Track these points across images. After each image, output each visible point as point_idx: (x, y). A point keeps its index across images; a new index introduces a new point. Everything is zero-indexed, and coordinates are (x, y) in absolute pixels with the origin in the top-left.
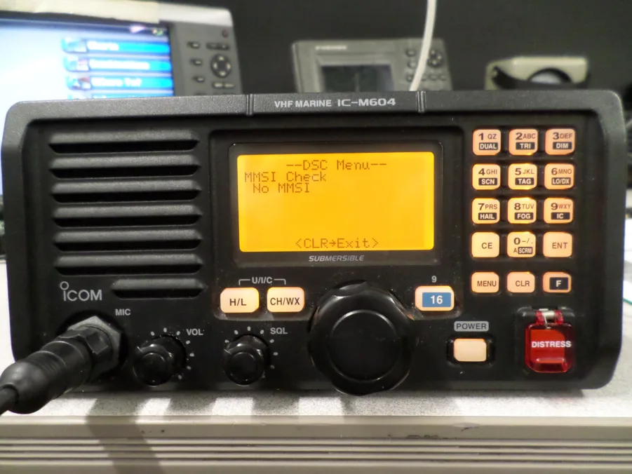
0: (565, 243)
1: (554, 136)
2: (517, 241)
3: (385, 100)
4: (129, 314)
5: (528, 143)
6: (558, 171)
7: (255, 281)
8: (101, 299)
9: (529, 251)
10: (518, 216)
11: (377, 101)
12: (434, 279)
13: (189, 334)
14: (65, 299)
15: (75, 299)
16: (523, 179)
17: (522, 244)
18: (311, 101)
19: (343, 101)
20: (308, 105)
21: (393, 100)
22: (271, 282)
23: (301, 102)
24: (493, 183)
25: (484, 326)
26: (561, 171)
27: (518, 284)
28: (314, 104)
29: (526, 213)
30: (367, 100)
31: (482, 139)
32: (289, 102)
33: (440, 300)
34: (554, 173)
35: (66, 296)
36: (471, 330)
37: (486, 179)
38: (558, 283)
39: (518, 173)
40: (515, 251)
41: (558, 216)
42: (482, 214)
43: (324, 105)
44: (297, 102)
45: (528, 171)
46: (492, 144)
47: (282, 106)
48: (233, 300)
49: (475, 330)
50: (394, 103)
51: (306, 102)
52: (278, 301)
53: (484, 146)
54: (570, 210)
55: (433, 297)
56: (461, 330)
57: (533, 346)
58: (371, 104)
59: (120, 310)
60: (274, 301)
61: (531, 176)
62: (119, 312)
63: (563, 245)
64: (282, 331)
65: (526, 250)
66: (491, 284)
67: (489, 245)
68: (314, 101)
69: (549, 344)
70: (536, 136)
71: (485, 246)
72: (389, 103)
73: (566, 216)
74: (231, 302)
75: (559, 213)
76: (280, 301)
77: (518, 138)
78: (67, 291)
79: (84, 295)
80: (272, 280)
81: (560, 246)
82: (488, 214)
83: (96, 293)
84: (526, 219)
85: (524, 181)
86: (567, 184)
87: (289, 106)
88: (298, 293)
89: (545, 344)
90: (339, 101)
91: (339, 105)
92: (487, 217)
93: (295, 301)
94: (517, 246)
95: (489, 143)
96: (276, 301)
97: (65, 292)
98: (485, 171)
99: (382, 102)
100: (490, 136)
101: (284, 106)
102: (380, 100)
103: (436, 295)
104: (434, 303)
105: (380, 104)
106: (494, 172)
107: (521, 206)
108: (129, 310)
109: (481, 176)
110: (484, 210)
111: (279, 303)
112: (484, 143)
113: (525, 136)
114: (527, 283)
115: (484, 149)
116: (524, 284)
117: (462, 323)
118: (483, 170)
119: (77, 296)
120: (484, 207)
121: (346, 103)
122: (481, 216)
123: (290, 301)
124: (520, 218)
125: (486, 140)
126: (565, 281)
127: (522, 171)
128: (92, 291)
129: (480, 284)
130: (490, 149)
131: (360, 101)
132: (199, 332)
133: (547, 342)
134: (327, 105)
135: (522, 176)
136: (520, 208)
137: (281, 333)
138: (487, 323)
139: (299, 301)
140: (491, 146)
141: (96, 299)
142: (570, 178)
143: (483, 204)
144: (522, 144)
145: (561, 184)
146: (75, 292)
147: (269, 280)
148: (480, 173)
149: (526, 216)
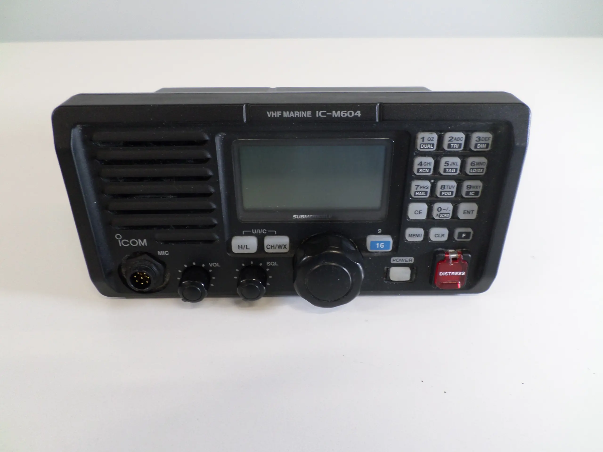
0: (473, 211)
1: (477, 139)
2: (439, 209)
3: (353, 112)
4: (168, 254)
5: (457, 144)
6: (475, 163)
7: (254, 232)
8: (146, 245)
9: (447, 215)
10: (443, 193)
11: (347, 113)
12: (380, 231)
13: (211, 266)
14: (120, 245)
15: (128, 245)
16: (449, 168)
17: (442, 211)
18: (296, 112)
19: (321, 112)
20: (293, 115)
21: (359, 112)
22: (266, 233)
23: (288, 112)
24: (428, 171)
25: (411, 260)
26: (478, 164)
27: (436, 236)
28: (298, 115)
29: (448, 192)
30: (339, 112)
31: (423, 141)
32: (278, 112)
33: (382, 245)
34: (473, 165)
35: (121, 243)
36: (402, 262)
37: (422, 169)
38: (464, 235)
39: (446, 165)
40: (437, 215)
41: (471, 193)
42: (417, 192)
43: (305, 116)
44: (284, 112)
45: (454, 164)
46: (430, 144)
47: (273, 116)
48: (240, 246)
49: (404, 262)
50: (359, 115)
51: (292, 112)
52: (272, 247)
53: (424, 146)
54: (480, 190)
55: (378, 244)
56: (395, 262)
57: (440, 275)
58: (342, 116)
59: (161, 252)
60: (268, 247)
61: (456, 167)
62: (160, 253)
63: (471, 212)
64: (275, 264)
65: (445, 215)
66: (418, 236)
67: (420, 212)
68: (298, 112)
69: (451, 274)
70: (464, 139)
71: (416, 212)
72: (356, 114)
73: (476, 193)
74: (239, 247)
75: (472, 191)
76: (273, 247)
77: (450, 141)
78: (121, 240)
79: (134, 243)
80: (267, 231)
81: (469, 212)
82: (422, 192)
83: (142, 242)
84: (448, 195)
85: (450, 171)
86: (481, 172)
87: (278, 116)
88: (285, 240)
89: (448, 274)
90: (317, 112)
91: (317, 116)
92: (420, 194)
93: (283, 247)
94: (439, 213)
95: (428, 144)
96: (270, 247)
97: (119, 241)
98: (423, 164)
99: (351, 114)
100: (429, 139)
101: (274, 115)
102: (349, 112)
103: (380, 242)
104: (378, 247)
105: (349, 116)
106: (430, 164)
107: (446, 187)
108: (168, 252)
109: (419, 167)
110: (419, 189)
111: (273, 248)
112: (424, 144)
113: (455, 139)
114: (443, 235)
115: (424, 148)
116: (440, 236)
117: (396, 258)
118: (421, 162)
119: (129, 243)
120: (419, 187)
121: (323, 114)
122: (416, 193)
123: (280, 247)
124: (444, 195)
125: (426, 141)
126: (468, 234)
127: (450, 163)
128: (140, 240)
129: (410, 236)
130: (429, 148)
131: (334, 112)
132: (217, 265)
133: (450, 273)
134: (308, 116)
135: (449, 167)
136: (444, 188)
137: (274, 265)
138: (413, 258)
139: (286, 247)
140: (429, 146)
141: (143, 245)
142: (483, 169)
143: (418, 186)
144: (452, 145)
145: (477, 172)
146: (127, 241)
147: (265, 231)
148: (419, 165)
149: (448, 193)
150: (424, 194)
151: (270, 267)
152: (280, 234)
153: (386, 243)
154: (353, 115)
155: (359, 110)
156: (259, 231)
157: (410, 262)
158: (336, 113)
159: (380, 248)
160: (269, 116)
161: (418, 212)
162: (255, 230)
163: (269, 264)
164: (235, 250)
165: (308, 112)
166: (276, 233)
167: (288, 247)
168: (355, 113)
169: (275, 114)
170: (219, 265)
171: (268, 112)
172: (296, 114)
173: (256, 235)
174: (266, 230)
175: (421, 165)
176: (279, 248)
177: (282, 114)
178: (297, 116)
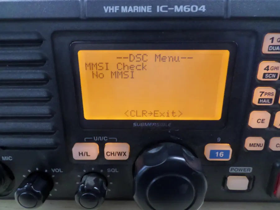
150: (268, 101)
151: (111, 173)
152: (120, 140)
153: (226, 152)
154: (196, 11)
155: (204, 5)
156: (101, 138)
157: (249, 172)
158: (179, 7)
159: (219, 157)
160: (106, 11)
161: (261, 121)
162: (97, 137)
163: (109, 170)
164: (76, 156)
165: (148, 7)
166: (116, 140)
167: (128, 154)
168: (199, 8)
169: (113, 9)
170: (61, 171)
171: (104, 7)
172: (135, 10)
173: (98, 142)
174: (107, 137)
175: (268, 70)
176: (119, 155)
177: (120, 8)
178: (136, 11)
